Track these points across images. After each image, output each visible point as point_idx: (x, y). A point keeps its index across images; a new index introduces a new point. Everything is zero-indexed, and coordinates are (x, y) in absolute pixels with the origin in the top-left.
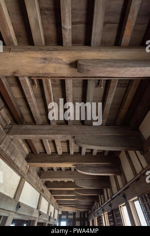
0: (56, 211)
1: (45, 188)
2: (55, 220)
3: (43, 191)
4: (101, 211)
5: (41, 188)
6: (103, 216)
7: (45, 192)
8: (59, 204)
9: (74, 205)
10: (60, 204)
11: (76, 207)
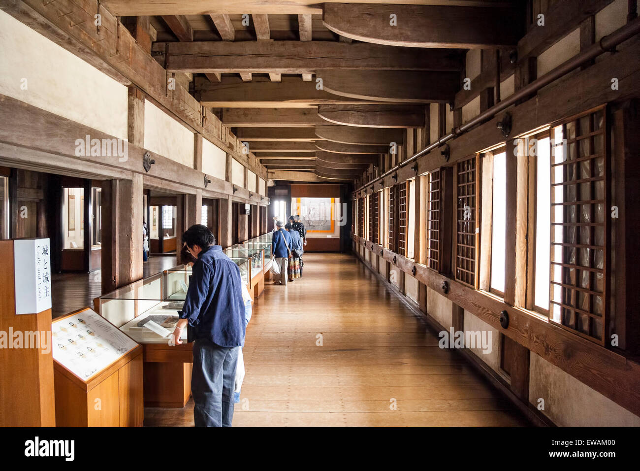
0: (262, 182)
1: (234, 140)
2: (262, 199)
3: (231, 147)
4: (377, 184)
5: (227, 142)
6: (382, 193)
7: (235, 148)
8: (266, 167)
9: (311, 167)
10: (269, 165)
11: (316, 172)
